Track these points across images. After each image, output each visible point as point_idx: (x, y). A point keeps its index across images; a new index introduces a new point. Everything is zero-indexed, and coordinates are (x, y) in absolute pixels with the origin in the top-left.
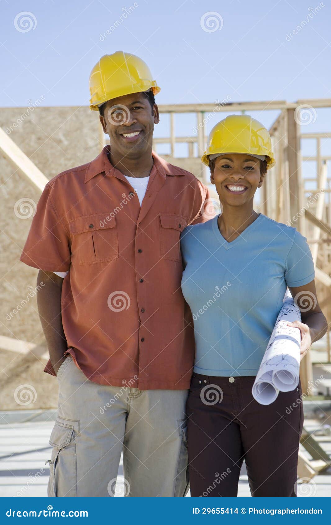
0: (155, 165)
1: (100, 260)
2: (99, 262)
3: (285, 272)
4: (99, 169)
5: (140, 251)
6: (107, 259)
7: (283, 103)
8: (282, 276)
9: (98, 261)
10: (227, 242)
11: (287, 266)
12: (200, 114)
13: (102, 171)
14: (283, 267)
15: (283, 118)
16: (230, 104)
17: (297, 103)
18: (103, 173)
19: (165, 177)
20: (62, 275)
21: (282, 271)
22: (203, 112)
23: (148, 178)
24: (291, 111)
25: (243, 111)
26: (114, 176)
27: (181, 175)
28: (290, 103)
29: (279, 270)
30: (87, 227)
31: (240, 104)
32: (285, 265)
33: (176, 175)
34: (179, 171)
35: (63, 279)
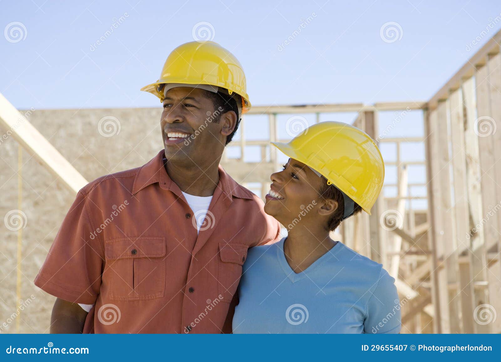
0: (221, 182)
1: (139, 297)
2: (136, 299)
3: (365, 320)
4: (151, 178)
5: (191, 290)
6: (148, 297)
7: (360, 105)
8: (360, 324)
9: (136, 297)
10: (295, 274)
11: (368, 313)
12: (272, 117)
13: (156, 182)
14: (363, 315)
15: (360, 121)
16: (303, 106)
17: (375, 105)
18: (156, 185)
19: (231, 199)
20: (86, 307)
21: (361, 318)
22: (275, 114)
23: (210, 198)
24: (370, 116)
25: (318, 114)
26: (170, 190)
27: (249, 198)
28: (368, 105)
29: (357, 317)
30: (129, 253)
31: (314, 106)
32: (366, 312)
33: (243, 197)
34: (247, 193)
35: (87, 313)
